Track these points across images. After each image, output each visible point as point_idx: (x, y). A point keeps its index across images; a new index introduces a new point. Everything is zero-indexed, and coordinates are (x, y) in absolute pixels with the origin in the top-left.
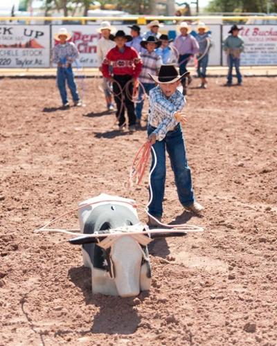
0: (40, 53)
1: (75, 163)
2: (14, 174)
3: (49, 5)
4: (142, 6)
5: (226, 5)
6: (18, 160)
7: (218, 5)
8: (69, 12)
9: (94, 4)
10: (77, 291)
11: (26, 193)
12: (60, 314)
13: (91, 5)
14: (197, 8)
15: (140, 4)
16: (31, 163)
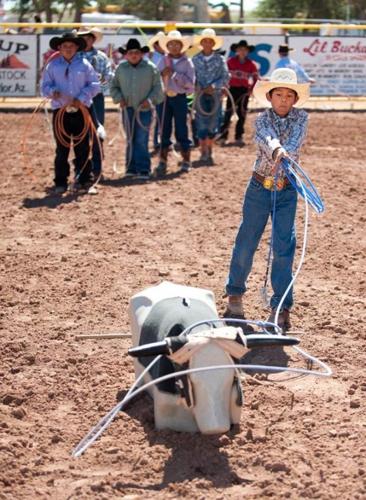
0: (22, 75)
1: (96, 237)
2: (10, 253)
3: (25, 6)
4: (161, 8)
5: (283, 8)
6: (12, 232)
7: (272, 6)
8: (54, 16)
9: (89, 5)
10: (134, 426)
11: (31, 280)
12: (115, 460)
13: (86, 7)
14: (242, 11)
15: (158, 6)
16: (32, 236)
